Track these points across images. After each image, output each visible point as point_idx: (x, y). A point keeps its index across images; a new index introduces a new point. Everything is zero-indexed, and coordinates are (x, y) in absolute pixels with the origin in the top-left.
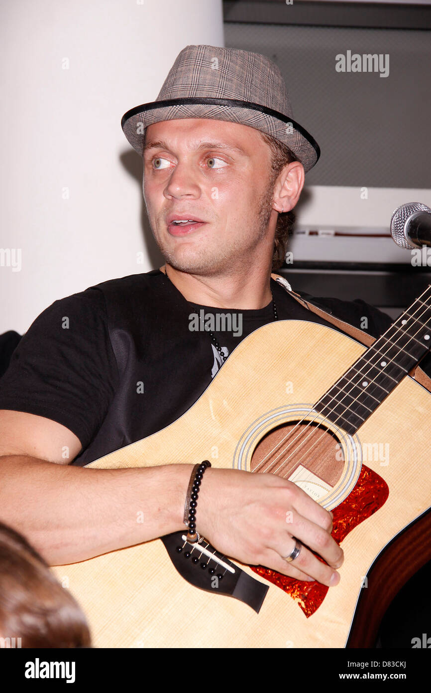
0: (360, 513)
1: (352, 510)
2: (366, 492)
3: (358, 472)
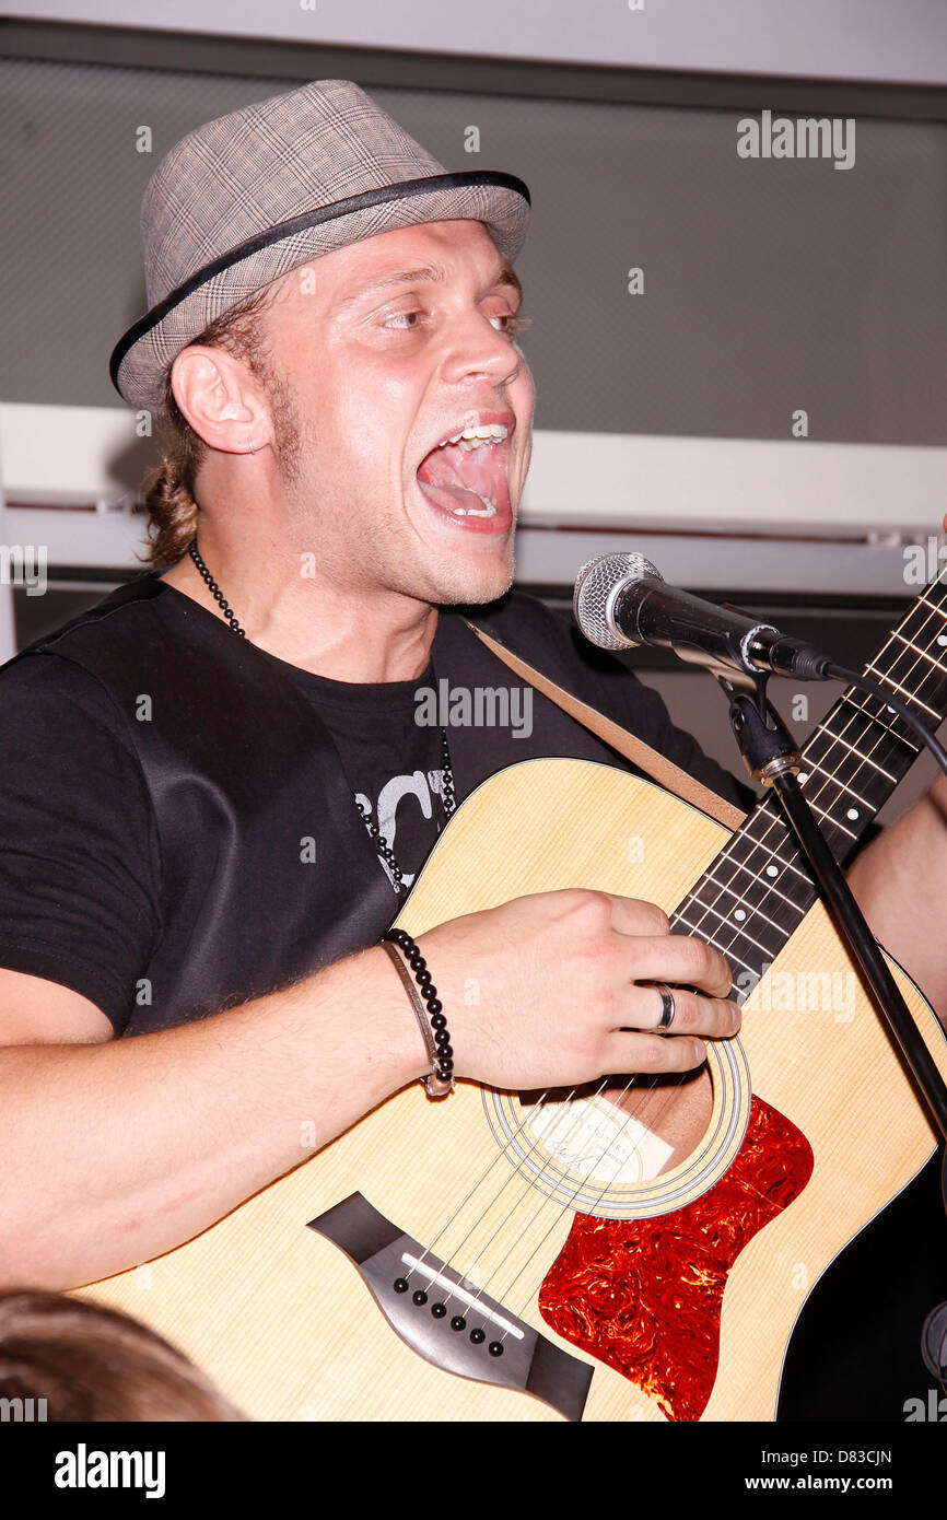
0: (760, 1203)
1: (743, 1196)
2: (769, 1157)
3: (745, 1115)
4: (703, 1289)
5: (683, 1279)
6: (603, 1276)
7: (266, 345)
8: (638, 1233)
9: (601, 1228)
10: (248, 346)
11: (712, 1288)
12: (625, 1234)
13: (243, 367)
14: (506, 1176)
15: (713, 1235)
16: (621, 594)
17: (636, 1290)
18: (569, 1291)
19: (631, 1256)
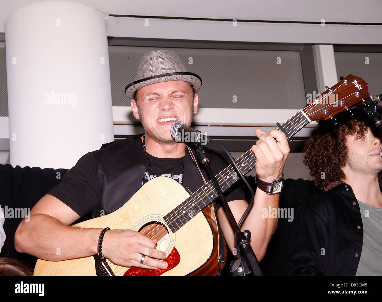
2: (172, 259)
3: (172, 250)
6: (135, 274)
19: (141, 272)
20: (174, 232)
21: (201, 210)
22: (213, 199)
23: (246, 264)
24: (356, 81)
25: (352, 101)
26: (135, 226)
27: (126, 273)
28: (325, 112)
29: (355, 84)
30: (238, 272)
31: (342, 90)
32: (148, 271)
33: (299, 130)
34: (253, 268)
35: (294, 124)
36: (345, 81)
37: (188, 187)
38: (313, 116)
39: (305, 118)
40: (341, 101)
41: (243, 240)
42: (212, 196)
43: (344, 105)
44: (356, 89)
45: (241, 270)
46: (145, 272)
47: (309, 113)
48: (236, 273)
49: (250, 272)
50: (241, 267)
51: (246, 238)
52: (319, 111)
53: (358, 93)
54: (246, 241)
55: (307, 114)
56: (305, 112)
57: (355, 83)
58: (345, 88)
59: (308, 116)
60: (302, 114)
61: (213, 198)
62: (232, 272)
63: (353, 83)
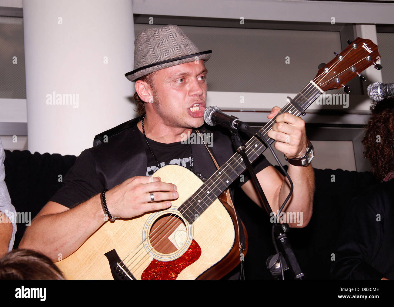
0: (188, 261)
1: (185, 259)
2: (193, 252)
3: (191, 242)
4: (173, 277)
5: (170, 275)
6: (155, 272)
7: (154, 82)
8: (163, 264)
9: (157, 262)
10: (150, 82)
11: (174, 277)
12: (161, 264)
13: (149, 85)
14: (144, 250)
15: (177, 267)
16: (212, 114)
17: (160, 276)
18: (148, 274)
19: (161, 269)
20: (191, 223)
21: (217, 197)
22: (229, 185)
23: (284, 259)
24: (365, 44)
25: (364, 66)
26: (148, 221)
27: (144, 272)
28: (337, 81)
29: (365, 48)
30: (276, 268)
31: (351, 55)
32: (168, 267)
33: (312, 103)
34: (292, 265)
35: (306, 97)
36: (354, 45)
37: (199, 174)
38: (325, 86)
39: (317, 89)
40: (353, 68)
41: (281, 234)
42: (228, 182)
43: (355, 71)
44: (367, 53)
45: (278, 266)
46: (165, 268)
47: (320, 84)
48: (273, 269)
49: (288, 268)
50: (279, 263)
51: (285, 232)
52: (331, 80)
53: (368, 57)
54: (284, 235)
55: (318, 85)
56: (316, 83)
57: (364, 46)
58: (355, 53)
59: (320, 87)
60: (313, 86)
61: (229, 183)
62: (269, 268)
63: (363, 46)
